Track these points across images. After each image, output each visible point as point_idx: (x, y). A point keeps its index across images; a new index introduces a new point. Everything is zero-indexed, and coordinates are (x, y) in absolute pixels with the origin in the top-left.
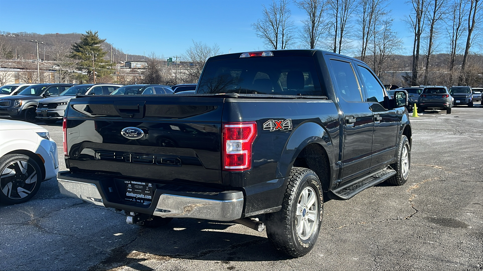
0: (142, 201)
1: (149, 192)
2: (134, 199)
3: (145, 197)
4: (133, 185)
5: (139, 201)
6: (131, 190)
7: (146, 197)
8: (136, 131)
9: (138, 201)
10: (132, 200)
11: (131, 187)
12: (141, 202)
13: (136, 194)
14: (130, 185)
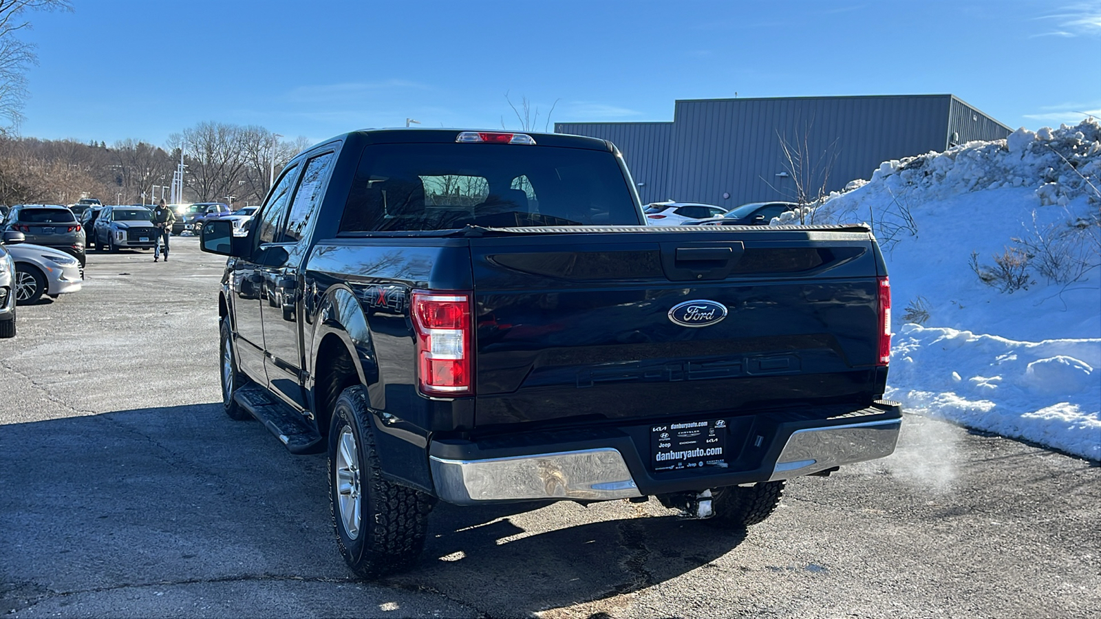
0: (701, 462)
1: (717, 440)
2: (680, 464)
3: (705, 452)
4: (673, 434)
5: (694, 465)
6: (669, 445)
7: (709, 452)
8: (710, 307)
9: (689, 465)
10: (674, 467)
11: (669, 439)
12: (698, 466)
13: (681, 453)
14: (665, 436)
